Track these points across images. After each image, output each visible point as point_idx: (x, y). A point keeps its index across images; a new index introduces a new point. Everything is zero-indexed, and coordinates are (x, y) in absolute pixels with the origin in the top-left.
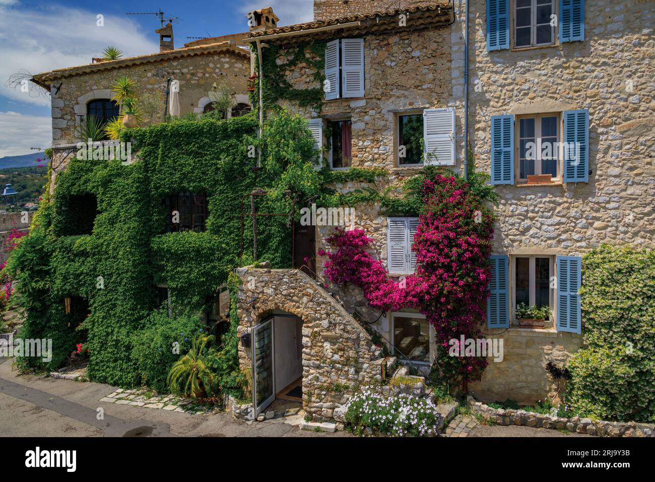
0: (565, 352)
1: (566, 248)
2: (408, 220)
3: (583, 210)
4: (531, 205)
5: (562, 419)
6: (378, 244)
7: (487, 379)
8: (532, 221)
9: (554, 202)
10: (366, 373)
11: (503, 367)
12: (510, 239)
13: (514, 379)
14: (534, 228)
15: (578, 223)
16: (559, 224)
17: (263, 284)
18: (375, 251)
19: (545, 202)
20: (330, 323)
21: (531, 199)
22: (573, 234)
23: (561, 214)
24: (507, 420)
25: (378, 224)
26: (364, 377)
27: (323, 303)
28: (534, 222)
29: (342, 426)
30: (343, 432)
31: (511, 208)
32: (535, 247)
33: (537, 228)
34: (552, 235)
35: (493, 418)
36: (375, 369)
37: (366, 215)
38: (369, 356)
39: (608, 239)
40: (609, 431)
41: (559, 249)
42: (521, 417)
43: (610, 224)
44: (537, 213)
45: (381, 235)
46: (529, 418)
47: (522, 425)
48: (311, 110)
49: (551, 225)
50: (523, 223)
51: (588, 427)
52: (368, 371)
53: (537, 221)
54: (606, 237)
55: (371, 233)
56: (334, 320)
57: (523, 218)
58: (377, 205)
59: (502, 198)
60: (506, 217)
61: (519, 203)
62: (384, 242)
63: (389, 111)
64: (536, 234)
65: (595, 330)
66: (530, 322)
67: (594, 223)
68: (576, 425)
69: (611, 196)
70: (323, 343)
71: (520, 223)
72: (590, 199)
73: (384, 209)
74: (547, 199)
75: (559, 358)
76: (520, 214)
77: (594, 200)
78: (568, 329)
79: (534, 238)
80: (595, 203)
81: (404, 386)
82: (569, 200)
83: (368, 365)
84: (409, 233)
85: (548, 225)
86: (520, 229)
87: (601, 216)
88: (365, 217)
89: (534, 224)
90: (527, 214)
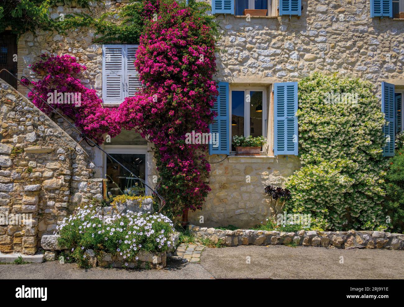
0: (281, 177)
1: (281, 78)
2: (125, 48)
3: (296, 42)
4: (249, 36)
5: (289, 234)
6: (92, 73)
7: (207, 209)
8: (250, 52)
9: (269, 34)
10: (83, 193)
11: (223, 195)
12: (230, 69)
13: (233, 207)
14: (251, 59)
15: (291, 55)
16: (275, 55)
18: (89, 81)
19: (262, 34)
20: (38, 136)
21: (249, 30)
22: (287, 64)
23: (276, 46)
24: (236, 240)
25: (93, 52)
26: (80, 198)
27: (29, 112)
28: (252, 52)
29: (52, 255)
30: (55, 262)
31: (230, 39)
32: (253, 76)
33: (254, 58)
34: (269, 65)
35: (222, 240)
36: (96, 187)
37: (78, 42)
38: (87, 173)
39: (317, 70)
40: (333, 240)
41: (274, 78)
42: (250, 236)
43: (319, 56)
44: (255, 44)
45: (96, 63)
46: (257, 235)
47: (250, 244)
49: (268, 56)
50: (241, 53)
51: (313, 239)
52: (85, 190)
53: (255, 51)
54: (315, 68)
55: (84, 61)
56: (43, 132)
57: (242, 48)
58: (92, 33)
59: (221, 29)
60: (226, 46)
61: (237, 34)
62: (98, 71)
64: (254, 64)
65: (313, 148)
66: (248, 150)
67: (304, 55)
68: (302, 238)
69: (319, 31)
70: (28, 161)
71: (239, 54)
72: (302, 32)
73: (99, 36)
74: (264, 31)
75: (275, 183)
76: (239, 45)
77: (305, 34)
78: (286, 152)
79: (252, 67)
80: (306, 36)
81: (131, 202)
82: (284, 33)
83: (85, 183)
84: (127, 61)
85: (265, 56)
86: (239, 59)
87: (310, 48)
88: (77, 45)
89: (252, 54)
90: (245, 45)
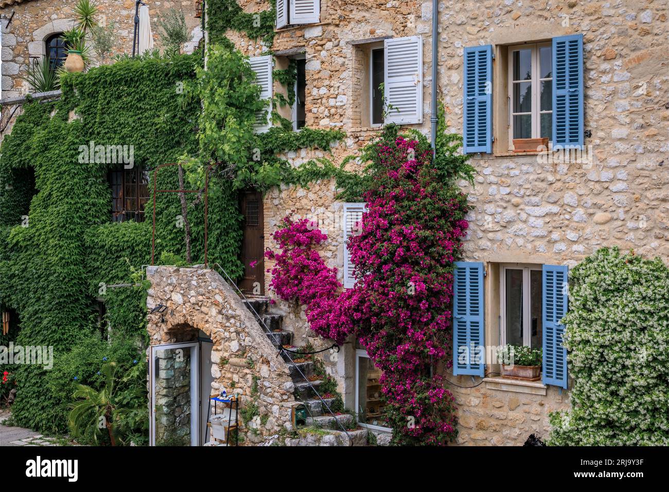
1: (559, 253)
3: (580, 193)
4: (515, 185)
8: (516, 210)
9: (543, 181)
11: (479, 438)
12: (488, 239)
14: (518, 222)
15: (574, 215)
16: (550, 215)
17: (171, 288)
18: (331, 254)
19: (532, 180)
20: (240, 345)
21: (515, 175)
22: (568, 231)
23: (552, 200)
25: (334, 212)
27: (233, 316)
31: (490, 190)
32: (519, 252)
33: (522, 221)
34: (542, 232)
36: (285, 413)
39: (612, 240)
41: (549, 254)
43: (615, 216)
44: (523, 197)
48: (262, 43)
49: (540, 217)
50: (505, 213)
52: (277, 415)
53: (522, 210)
54: (609, 236)
56: (244, 341)
57: (505, 205)
59: (479, 174)
60: (484, 202)
61: (499, 182)
62: (340, 241)
63: (347, 43)
64: (522, 230)
67: (594, 213)
69: (616, 171)
71: (501, 213)
72: (589, 176)
73: (341, 190)
74: (535, 176)
76: (501, 200)
78: (554, 380)
79: (518, 236)
80: (595, 183)
82: (563, 178)
83: (277, 407)
85: (536, 217)
86: (502, 222)
87: (603, 202)
89: (519, 214)
90: (510, 200)
